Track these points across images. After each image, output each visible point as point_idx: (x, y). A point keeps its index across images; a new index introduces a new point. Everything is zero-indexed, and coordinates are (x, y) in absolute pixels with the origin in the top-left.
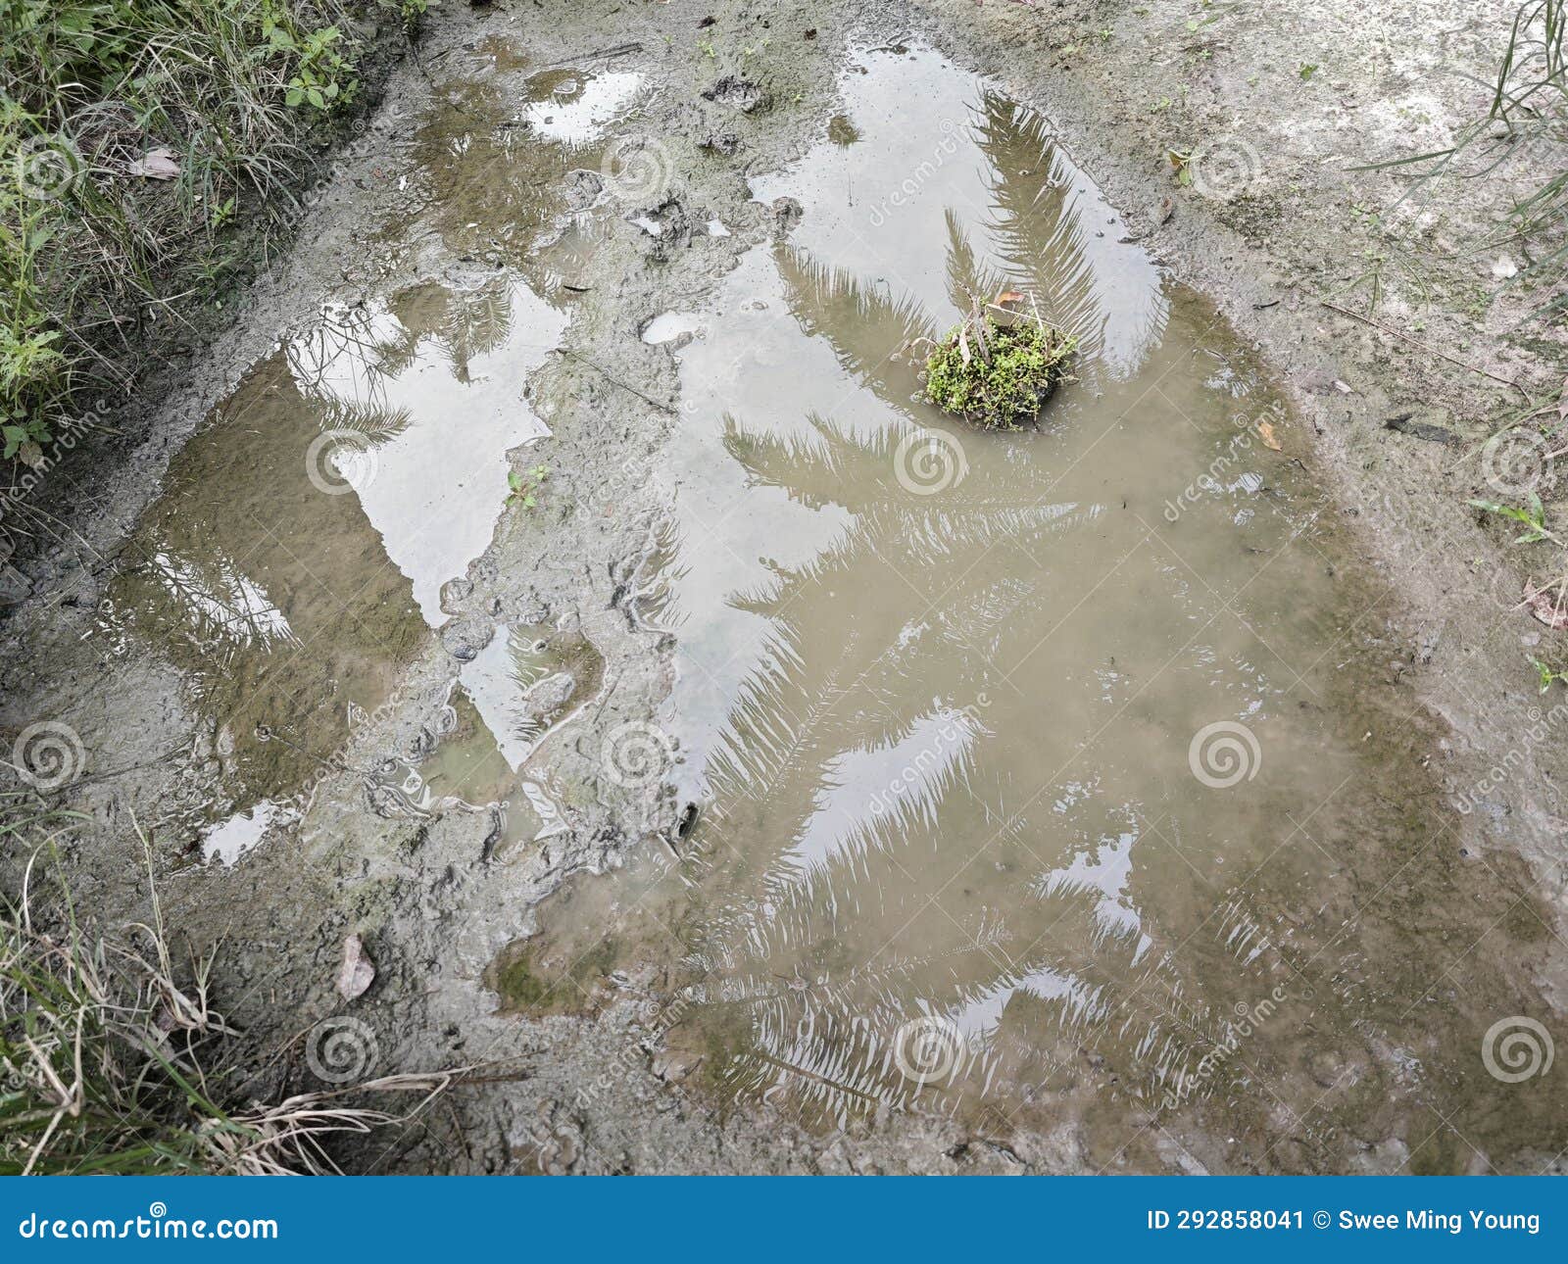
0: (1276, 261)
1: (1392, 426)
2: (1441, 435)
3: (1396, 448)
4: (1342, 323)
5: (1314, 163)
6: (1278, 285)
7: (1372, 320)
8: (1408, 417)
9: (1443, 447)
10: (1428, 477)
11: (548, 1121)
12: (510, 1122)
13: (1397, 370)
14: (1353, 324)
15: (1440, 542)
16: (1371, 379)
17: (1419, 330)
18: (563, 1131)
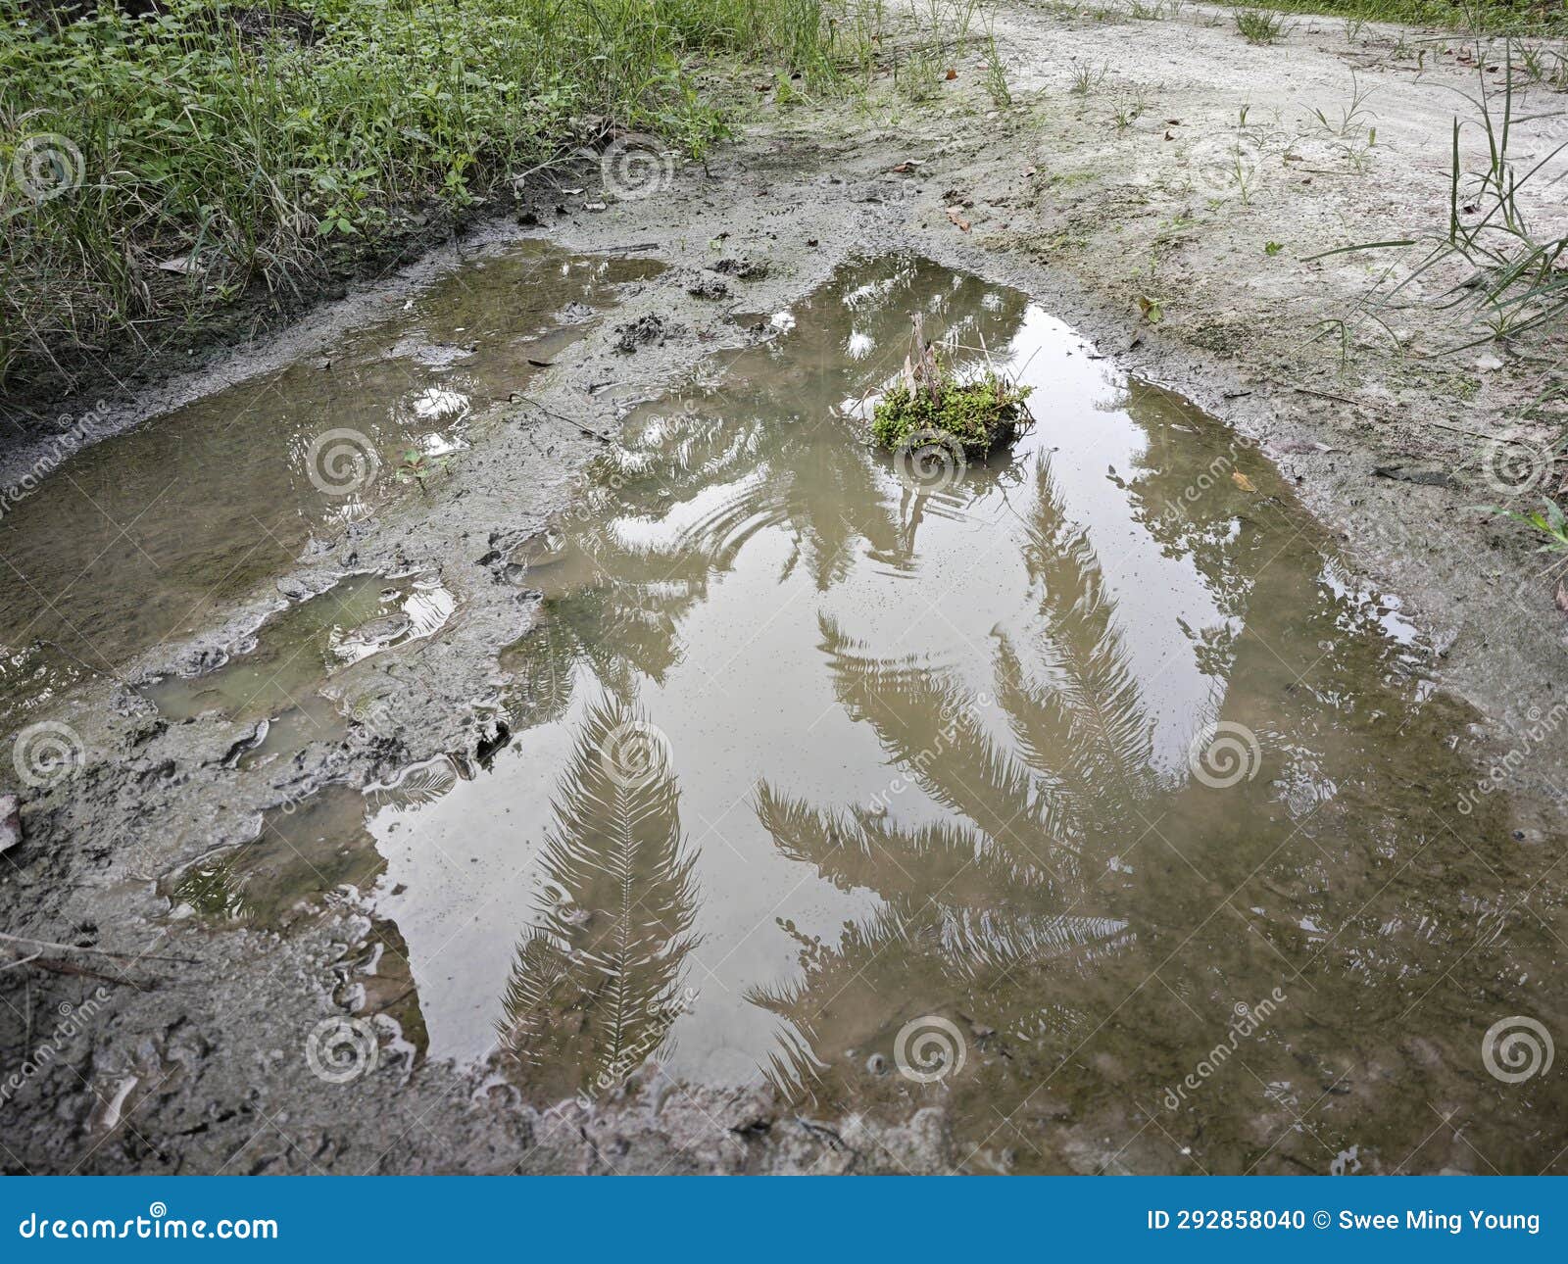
0: (1247, 365)
1: (1381, 474)
2: (1437, 480)
3: (1388, 491)
4: (1316, 404)
5: (1283, 302)
6: (1250, 381)
7: (1352, 399)
8: (1399, 467)
9: (1441, 490)
10: (1427, 512)
11: (161, 1038)
12: (108, 1041)
13: (1382, 434)
14: (1329, 403)
15: (1449, 561)
16: (1353, 441)
17: (1402, 405)
18: (176, 1054)
